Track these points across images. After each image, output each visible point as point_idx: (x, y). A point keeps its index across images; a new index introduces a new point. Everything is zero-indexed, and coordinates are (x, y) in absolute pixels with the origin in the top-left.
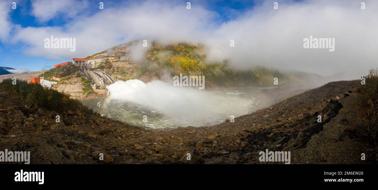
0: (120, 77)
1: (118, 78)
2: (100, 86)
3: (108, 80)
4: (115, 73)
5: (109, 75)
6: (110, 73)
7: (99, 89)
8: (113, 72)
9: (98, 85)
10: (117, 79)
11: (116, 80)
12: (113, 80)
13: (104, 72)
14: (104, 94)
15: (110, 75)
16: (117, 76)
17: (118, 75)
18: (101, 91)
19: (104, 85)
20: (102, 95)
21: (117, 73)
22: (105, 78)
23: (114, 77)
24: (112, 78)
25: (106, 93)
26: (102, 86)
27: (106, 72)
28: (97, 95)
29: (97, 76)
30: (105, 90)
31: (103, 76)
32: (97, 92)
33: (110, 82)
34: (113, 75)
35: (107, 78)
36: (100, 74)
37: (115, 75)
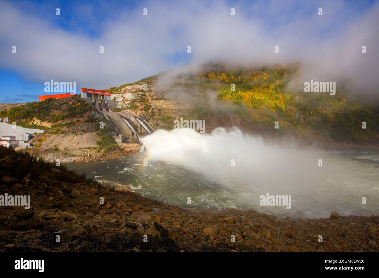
0: (162, 125)
1: (160, 125)
2: (128, 139)
3: (143, 129)
4: (154, 117)
5: (145, 121)
6: (147, 117)
7: (128, 142)
8: (152, 116)
9: (126, 136)
10: (158, 127)
11: (156, 128)
12: (152, 128)
13: (137, 115)
14: (135, 150)
15: (148, 120)
16: (158, 123)
18: (130, 145)
19: (136, 137)
20: (132, 153)
21: (159, 117)
22: (138, 124)
23: (154, 124)
24: (150, 125)
25: (139, 149)
26: (132, 137)
27: (140, 116)
28: (123, 152)
29: (125, 122)
30: (137, 145)
31: (135, 122)
32: (124, 147)
33: (145, 131)
34: (152, 120)
35: (141, 125)
36: (130, 119)
37: (155, 121)
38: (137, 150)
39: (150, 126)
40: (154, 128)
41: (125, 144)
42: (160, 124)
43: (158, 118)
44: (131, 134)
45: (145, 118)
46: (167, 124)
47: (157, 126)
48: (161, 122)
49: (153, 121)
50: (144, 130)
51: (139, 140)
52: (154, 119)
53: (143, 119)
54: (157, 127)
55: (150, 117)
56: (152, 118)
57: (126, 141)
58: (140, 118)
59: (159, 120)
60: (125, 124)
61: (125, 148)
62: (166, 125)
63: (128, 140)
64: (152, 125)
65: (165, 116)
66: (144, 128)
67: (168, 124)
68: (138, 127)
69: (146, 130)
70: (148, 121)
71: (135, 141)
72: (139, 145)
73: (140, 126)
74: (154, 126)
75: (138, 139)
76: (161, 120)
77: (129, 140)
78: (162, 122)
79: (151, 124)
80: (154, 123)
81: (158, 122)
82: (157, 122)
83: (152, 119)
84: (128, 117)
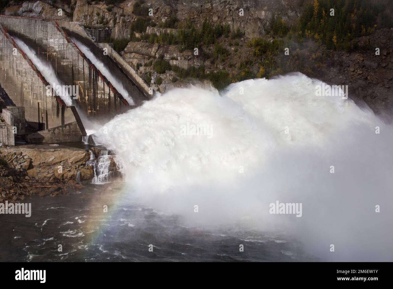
0: (185, 65)
1: (176, 69)
2: (41, 126)
3: (100, 83)
4: (149, 30)
5: (107, 49)
6: (116, 33)
7: (38, 142)
8: (140, 26)
9: (31, 117)
10: (168, 75)
11: (159, 82)
12: (140, 81)
13: (75, 26)
14: (73, 177)
15: (120, 47)
16: (167, 57)
17: (172, 48)
18: (51, 156)
19: (73, 120)
20: (59, 189)
21: (169, 31)
22: (81, 65)
23: (147, 61)
24: (132, 65)
25: (88, 172)
26: (54, 122)
27: (85, 27)
28: (25, 187)
29: (24, 55)
30: (80, 154)
31: (68, 55)
32: (26, 164)
33: (112, 95)
34: (138, 46)
35: (92, 66)
36: (45, 42)
37: (153, 51)
38: (82, 178)
39: (133, 72)
40: (148, 82)
41: (27, 152)
42: (175, 62)
43: (166, 34)
44: (50, 106)
45: (107, 38)
46: (207, 63)
47: (164, 72)
48: (181, 51)
49: (144, 50)
50: (107, 89)
51: (85, 134)
52: (146, 38)
53: (100, 40)
54: (162, 76)
55: (132, 34)
56: (137, 35)
57: (30, 137)
58: (90, 38)
59: (170, 43)
60: (25, 65)
61: (31, 166)
62: (202, 68)
63: (39, 132)
64: (139, 66)
65: (199, 27)
66: (104, 79)
67: (213, 63)
68: (81, 76)
69: (114, 90)
70: (123, 49)
71: (68, 139)
72: (89, 155)
73: (87, 71)
74: (148, 69)
75: (83, 129)
76: (176, 43)
77: (44, 133)
78: (185, 53)
79: (135, 62)
80: (150, 57)
81: (167, 52)
82: (161, 51)
83: (138, 40)
84: (38, 35)
